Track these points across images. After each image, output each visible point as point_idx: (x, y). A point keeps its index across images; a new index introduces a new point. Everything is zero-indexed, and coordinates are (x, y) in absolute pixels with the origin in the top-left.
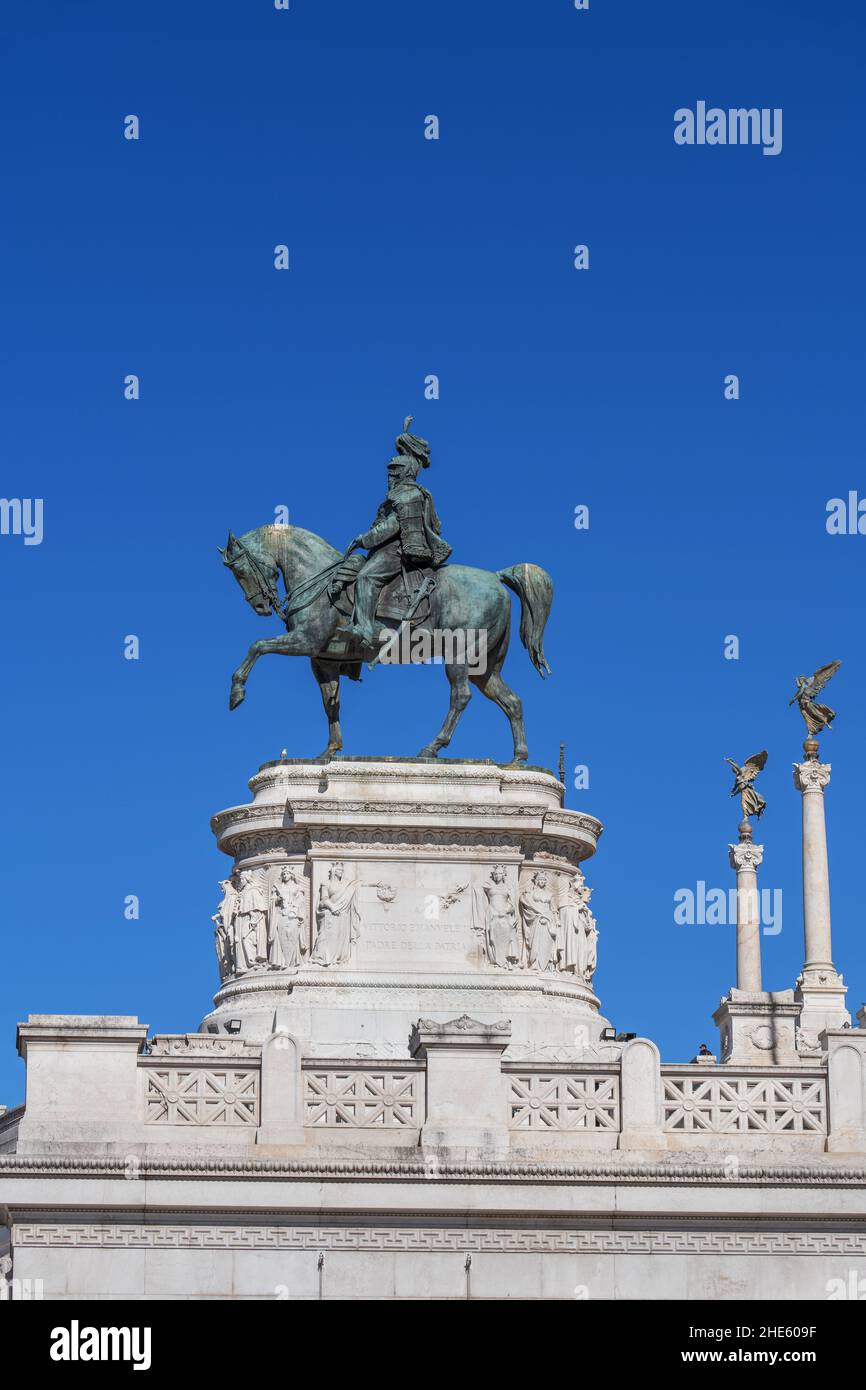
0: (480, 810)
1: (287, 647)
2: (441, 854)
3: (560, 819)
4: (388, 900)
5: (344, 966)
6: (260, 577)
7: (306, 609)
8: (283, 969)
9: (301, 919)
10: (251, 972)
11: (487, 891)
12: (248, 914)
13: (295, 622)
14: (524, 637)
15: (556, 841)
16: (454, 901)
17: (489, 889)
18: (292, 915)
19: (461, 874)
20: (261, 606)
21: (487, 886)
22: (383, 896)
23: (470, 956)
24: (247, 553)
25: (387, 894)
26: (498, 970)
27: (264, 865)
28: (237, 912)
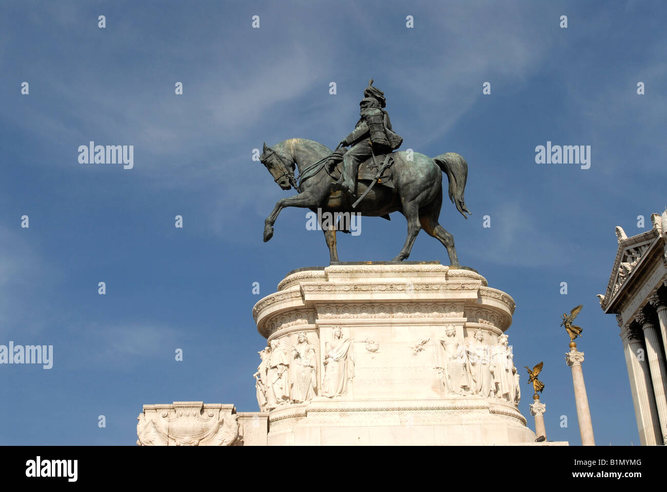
0: (434, 287)
1: (300, 201)
2: (408, 320)
3: (489, 294)
4: (374, 351)
5: (343, 397)
6: (283, 166)
7: (312, 178)
8: (301, 402)
9: (312, 367)
10: (278, 407)
11: (442, 343)
12: (276, 367)
13: (305, 187)
14: (451, 195)
15: (487, 311)
16: (420, 350)
17: (444, 342)
18: (306, 364)
19: (424, 332)
20: (283, 183)
21: (442, 339)
22: (370, 349)
23: (434, 388)
24: (274, 153)
25: (373, 347)
26: (455, 396)
27: (288, 334)
28: (268, 367)
